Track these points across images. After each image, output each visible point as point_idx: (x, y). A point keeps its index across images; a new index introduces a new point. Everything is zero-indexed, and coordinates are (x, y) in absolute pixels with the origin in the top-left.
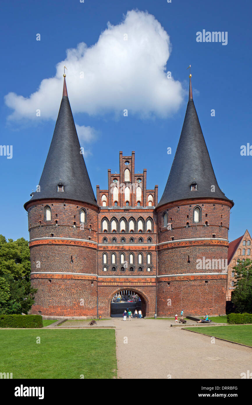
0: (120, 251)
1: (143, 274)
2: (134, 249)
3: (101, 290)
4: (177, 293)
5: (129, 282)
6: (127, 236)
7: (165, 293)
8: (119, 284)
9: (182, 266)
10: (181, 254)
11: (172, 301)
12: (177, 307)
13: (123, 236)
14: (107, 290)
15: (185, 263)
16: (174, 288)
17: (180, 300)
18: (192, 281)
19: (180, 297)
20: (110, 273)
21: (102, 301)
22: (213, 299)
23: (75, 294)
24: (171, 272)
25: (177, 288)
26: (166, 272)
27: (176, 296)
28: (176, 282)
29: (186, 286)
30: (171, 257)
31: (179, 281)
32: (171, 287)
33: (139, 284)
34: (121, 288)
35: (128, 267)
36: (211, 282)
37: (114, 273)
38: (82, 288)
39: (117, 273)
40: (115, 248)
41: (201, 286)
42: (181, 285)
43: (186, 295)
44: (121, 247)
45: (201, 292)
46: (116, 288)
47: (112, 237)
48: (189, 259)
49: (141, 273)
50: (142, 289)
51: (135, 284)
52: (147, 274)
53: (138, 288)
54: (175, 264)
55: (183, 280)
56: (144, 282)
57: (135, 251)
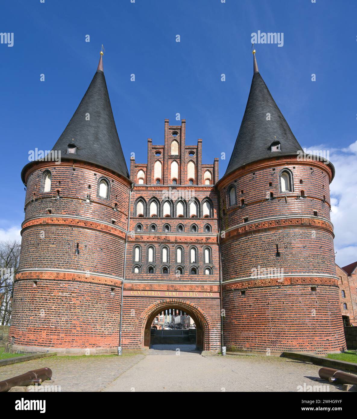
0: (162, 243)
1: (198, 279)
2: (183, 240)
3: (128, 304)
4: (260, 308)
5: (176, 291)
6: (172, 222)
7: (238, 309)
8: (159, 294)
9: (266, 262)
10: (263, 243)
11: (252, 323)
12: (264, 335)
13: (166, 222)
14: (137, 304)
15: (272, 257)
16: (254, 300)
17: (268, 321)
18: (288, 287)
19: (268, 316)
20: (144, 276)
21: (129, 321)
22: (328, 321)
23: (78, 307)
24: (246, 273)
25: (260, 299)
26: (238, 274)
27: (259, 314)
28: (257, 289)
29: (276, 296)
30: (245, 248)
31: (263, 287)
32: (248, 298)
33: (192, 295)
34: (161, 300)
35: (173, 268)
36: (322, 289)
37: (151, 276)
38: (92, 298)
39: (156, 277)
40: (154, 238)
41: (305, 296)
42: (266, 295)
43: (278, 312)
44: (163, 238)
45: (307, 307)
46: (154, 300)
47: (150, 224)
48: (277, 251)
49: (195, 278)
50: (196, 303)
51: (186, 294)
52: (204, 278)
53: (190, 301)
54: (252, 259)
55: (270, 284)
56: (200, 292)
57: (186, 243)
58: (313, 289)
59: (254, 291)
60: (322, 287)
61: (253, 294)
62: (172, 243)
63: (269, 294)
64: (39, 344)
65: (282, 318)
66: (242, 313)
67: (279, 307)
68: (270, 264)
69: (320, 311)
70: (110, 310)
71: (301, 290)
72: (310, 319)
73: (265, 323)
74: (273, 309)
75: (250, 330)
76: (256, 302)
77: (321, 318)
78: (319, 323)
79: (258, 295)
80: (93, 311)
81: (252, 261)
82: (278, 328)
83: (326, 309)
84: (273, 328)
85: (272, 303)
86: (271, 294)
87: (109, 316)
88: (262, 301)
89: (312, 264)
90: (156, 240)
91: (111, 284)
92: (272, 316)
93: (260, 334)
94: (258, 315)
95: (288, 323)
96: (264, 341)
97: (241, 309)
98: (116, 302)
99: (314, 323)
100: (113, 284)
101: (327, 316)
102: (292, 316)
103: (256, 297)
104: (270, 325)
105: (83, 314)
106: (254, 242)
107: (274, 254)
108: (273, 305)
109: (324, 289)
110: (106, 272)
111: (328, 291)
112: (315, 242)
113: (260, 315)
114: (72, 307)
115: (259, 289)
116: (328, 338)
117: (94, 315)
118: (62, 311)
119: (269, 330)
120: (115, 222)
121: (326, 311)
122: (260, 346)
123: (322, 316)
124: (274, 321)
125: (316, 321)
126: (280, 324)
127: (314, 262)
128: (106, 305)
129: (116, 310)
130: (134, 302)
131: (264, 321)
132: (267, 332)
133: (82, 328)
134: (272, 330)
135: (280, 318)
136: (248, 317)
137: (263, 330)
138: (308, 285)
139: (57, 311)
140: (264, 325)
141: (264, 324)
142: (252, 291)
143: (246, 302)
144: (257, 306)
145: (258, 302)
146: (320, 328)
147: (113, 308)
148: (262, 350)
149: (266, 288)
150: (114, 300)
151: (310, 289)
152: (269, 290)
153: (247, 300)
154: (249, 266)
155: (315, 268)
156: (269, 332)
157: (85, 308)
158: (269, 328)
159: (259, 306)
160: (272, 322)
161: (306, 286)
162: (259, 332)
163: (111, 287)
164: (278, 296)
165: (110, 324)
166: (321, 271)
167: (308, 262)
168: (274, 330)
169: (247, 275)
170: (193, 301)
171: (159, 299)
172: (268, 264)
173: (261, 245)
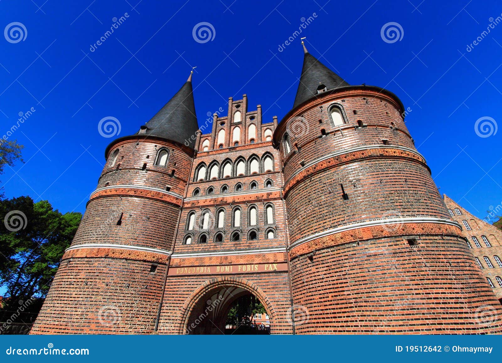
0: (218, 205)
1: (257, 246)
2: (241, 199)
3: (172, 287)
4: (335, 282)
5: (230, 264)
6: (231, 182)
7: (308, 287)
8: (209, 271)
9: (331, 209)
10: (324, 185)
13: (225, 183)
14: (182, 286)
15: (338, 202)
16: (326, 268)
18: (369, 242)
20: (195, 248)
21: (169, 314)
23: (101, 293)
24: (311, 229)
25: (333, 267)
26: (302, 233)
27: (336, 294)
28: (326, 251)
29: (354, 260)
30: (305, 196)
31: (333, 247)
32: (318, 267)
33: (249, 269)
34: (211, 279)
35: (228, 234)
36: (428, 241)
37: (203, 247)
39: (208, 247)
40: (210, 201)
41: (400, 254)
42: (340, 258)
43: (363, 286)
44: (220, 200)
45: (409, 274)
46: (202, 280)
47: (208, 187)
48: (344, 192)
49: (254, 244)
50: (256, 281)
51: (242, 269)
52: (266, 245)
53: (248, 278)
54: (315, 209)
55: (342, 241)
56: (260, 264)
57: (244, 202)
58: (412, 242)
59: (324, 255)
60: (427, 238)
61: (323, 259)
62: (229, 204)
63: (343, 258)
65: (371, 299)
66: (313, 293)
67: (363, 279)
68: (337, 211)
69: (436, 281)
70: (145, 296)
71: (392, 245)
72: (421, 299)
74: (354, 283)
76: (328, 272)
77: (443, 295)
79: (329, 261)
80: (120, 298)
81: (315, 212)
82: (369, 318)
83: (449, 277)
84: (360, 318)
85: (351, 272)
86: (346, 257)
87: (141, 306)
88: (336, 270)
89: (398, 204)
90: (212, 203)
91: (153, 259)
92: (355, 296)
94: (335, 296)
95: (383, 308)
97: (311, 286)
98: (156, 285)
99: (433, 306)
100: (155, 259)
103: (327, 264)
104: (355, 314)
106: (314, 187)
107: (340, 198)
108: (352, 276)
109: (431, 241)
113: (337, 296)
115: (329, 250)
117: (119, 304)
120: (170, 188)
121: (449, 281)
123: (444, 291)
124: (359, 304)
126: (371, 311)
127: (401, 201)
128: (139, 288)
129: (153, 297)
130: (179, 283)
131: (344, 306)
134: (359, 323)
135: (368, 299)
136: (322, 300)
138: (401, 236)
140: (346, 315)
141: (345, 312)
142: (321, 255)
143: (315, 274)
144: (330, 279)
145: (331, 271)
147: (150, 294)
149: (339, 248)
150: (153, 282)
151: (406, 242)
152: (342, 251)
153: (317, 270)
154: (313, 219)
157: (110, 294)
159: (333, 278)
160: (356, 307)
161: (398, 239)
163: (151, 264)
164: (357, 259)
165: (140, 319)
166: (417, 213)
167: (391, 201)
168: (363, 323)
169: (313, 232)
170: (252, 278)
171: (208, 277)
172: (335, 211)
173: (322, 189)
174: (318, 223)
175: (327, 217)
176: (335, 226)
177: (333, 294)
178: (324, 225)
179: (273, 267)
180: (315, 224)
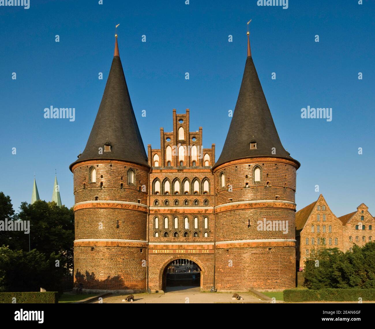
1: (198, 241)
3: (152, 259)
4: (236, 262)
5: (184, 249)
6: (181, 198)
7: (224, 262)
8: (172, 252)
9: (241, 231)
10: (241, 218)
11: (231, 272)
12: (238, 279)
13: (176, 198)
15: (245, 228)
17: (240, 270)
18: (254, 248)
19: (241, 267)
20: (162, 239)
21: (153, 271)
22: (278, 270)
23: (121, 264)
24: (230, 238)
25: (237, 256)
26: (225, 238)
27: (236, 266)
28: (235, 249)
30: (230, 220)
31: (239, 248)
32: (230, 255)
33: (194, 252)
34: (174, 256)
35: (182, 233)
36: (276, 249)
37: (167, 239)
38: (130, 257)
39: (170, 239)
40: (168, 211)
41: (264, 254)
44: (174, 210)
46: (169, 256)
47: (165, 200)
48: (249, 223)
49: (197, 239)
50: (197, 258)
51: (190, 251)
52: (203, 240)
53: (193, 256)
54: (234, 229)
55: (243, 247)
56: (200, 249)
57: (190, 214)
58: (270, 249)
59: (234, 250)
61: (233, 252)
62: (181, 214)
63: (242, 253)
64: (100, 288)
66: (226, 265)
68: (244, 232)
71: (262, 250)
73: (239, 272)
75: (230, 276)
78: (272, 272)
80: (130, 265)
84: (243, 274)
88: (238, 257)
89: (271, 233)
91: (141, 246)
93: (236, 279)
96: (238, 283)
97: (226, 262)
101: (278, 267)
102: (255, 267)
103: (234, 255)
104: (241, 273)
105: (124, 268)
106: (235, 217)
107: (247, 226)
109: (278, 249)
110: (136, 238)
111: (281, 251)
112: (275, 218)
114: (118, 264)
115: (237, 249)
116: (277, 281)
118: (112, 267)
119: (241, 276)
120: (140, 201)
122: (235, 286)
125: (270, 270)
131: (238, 270)
132: (240, 277)
133: (124, 277)
136: (229, 268)
137: (237, 276)
138: (267, 247)
139: (109, 266)
143: (228, 258)
144: (235, 260)
146: (272, 274)
148: (236, 289)
150: (142, 257)
151: (268, 249)
152: (242, 250)
153: (230, 256)
155: (273, 236)
156: (241, 277)
157: (125, 264)
158: (241, 274)
159: (236, 260)
161: (265, 248)
162: (235, 277)
163: (140, 248)
166: (277, 237)
169: (230, 239)
170: (196, 256)
171: (172, 255)
172: (243, 232)
173: (239, 219)
174: (234, 236)
175: (239, 234)
176: (242, 240)
177: (235, 266)
178: (237, 237)
179: (206, 251)
180: (232, 236)
